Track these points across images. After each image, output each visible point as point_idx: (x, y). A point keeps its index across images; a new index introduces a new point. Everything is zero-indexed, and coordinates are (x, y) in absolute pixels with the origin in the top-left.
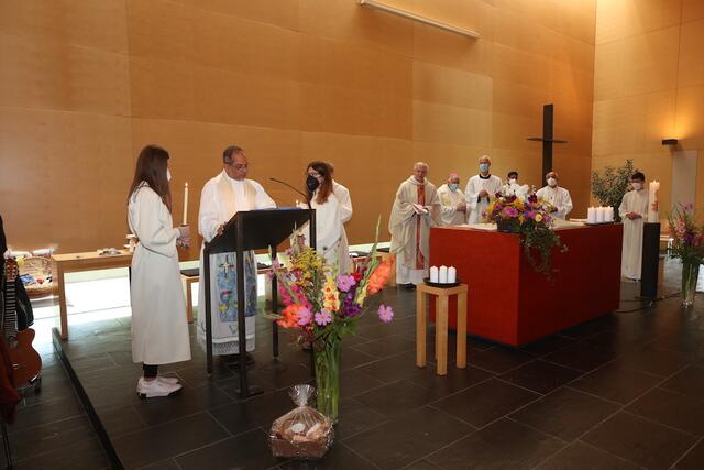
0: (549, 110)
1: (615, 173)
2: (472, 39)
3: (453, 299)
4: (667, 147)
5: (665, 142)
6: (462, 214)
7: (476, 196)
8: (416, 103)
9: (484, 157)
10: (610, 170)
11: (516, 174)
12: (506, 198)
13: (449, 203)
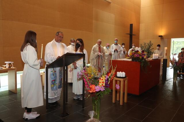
0: (131, 25)
1: (146, 44)
2: (110, 3)
3: (124, 81)
4: (160, 38)
5: (159, 36)
6: (110, 56)
7: (114, 50)
8: (94, 21)
9: (116, 39)
10: (145, 44)
11: (124, 44)
12: (136, 51)
13: (107, 52)
